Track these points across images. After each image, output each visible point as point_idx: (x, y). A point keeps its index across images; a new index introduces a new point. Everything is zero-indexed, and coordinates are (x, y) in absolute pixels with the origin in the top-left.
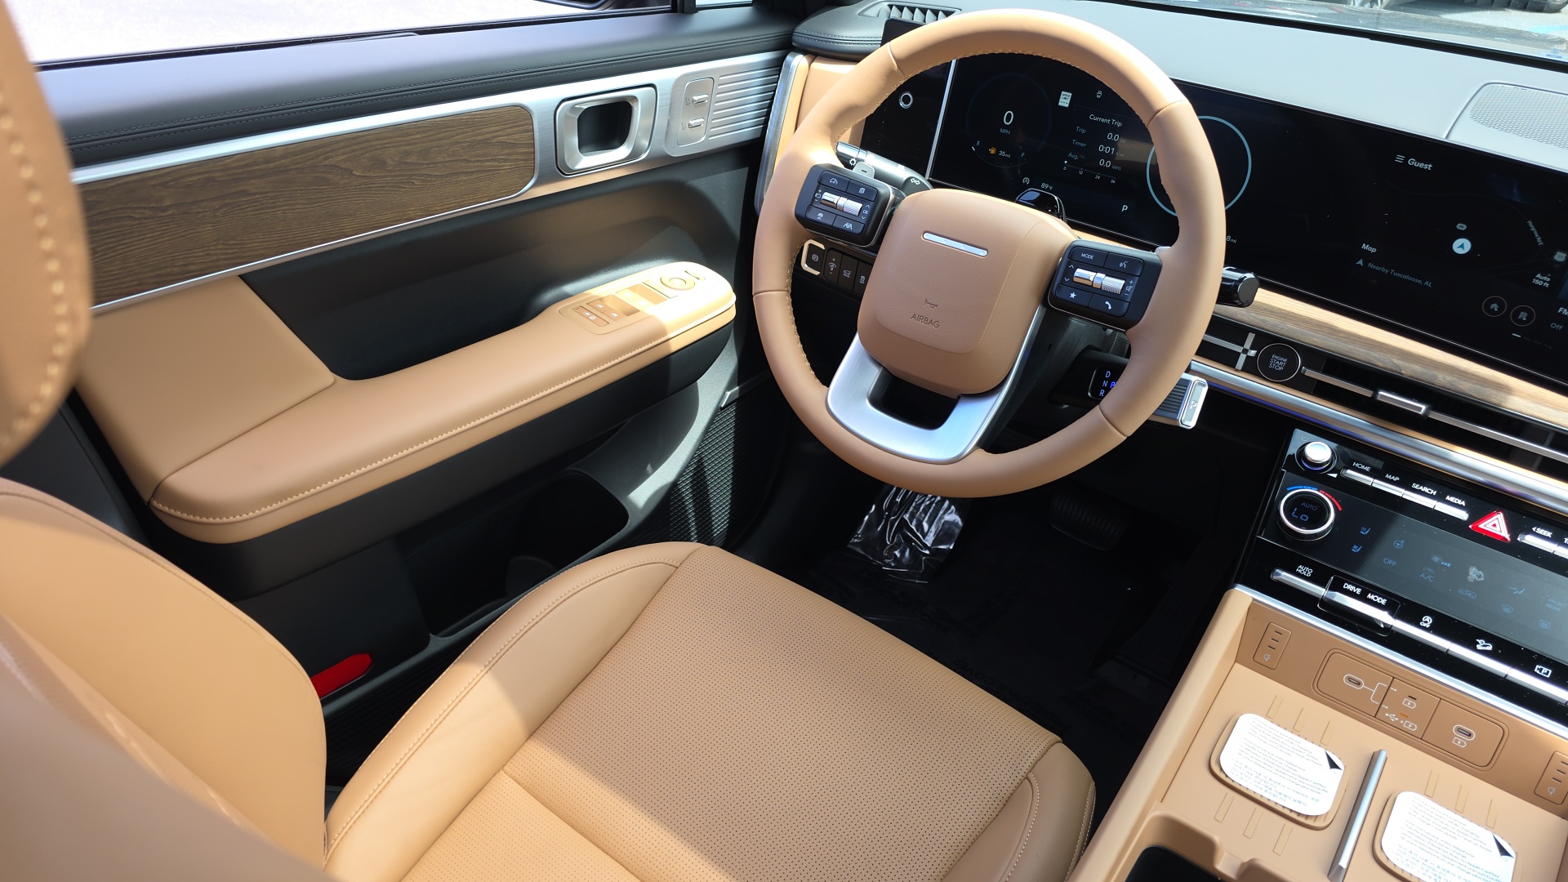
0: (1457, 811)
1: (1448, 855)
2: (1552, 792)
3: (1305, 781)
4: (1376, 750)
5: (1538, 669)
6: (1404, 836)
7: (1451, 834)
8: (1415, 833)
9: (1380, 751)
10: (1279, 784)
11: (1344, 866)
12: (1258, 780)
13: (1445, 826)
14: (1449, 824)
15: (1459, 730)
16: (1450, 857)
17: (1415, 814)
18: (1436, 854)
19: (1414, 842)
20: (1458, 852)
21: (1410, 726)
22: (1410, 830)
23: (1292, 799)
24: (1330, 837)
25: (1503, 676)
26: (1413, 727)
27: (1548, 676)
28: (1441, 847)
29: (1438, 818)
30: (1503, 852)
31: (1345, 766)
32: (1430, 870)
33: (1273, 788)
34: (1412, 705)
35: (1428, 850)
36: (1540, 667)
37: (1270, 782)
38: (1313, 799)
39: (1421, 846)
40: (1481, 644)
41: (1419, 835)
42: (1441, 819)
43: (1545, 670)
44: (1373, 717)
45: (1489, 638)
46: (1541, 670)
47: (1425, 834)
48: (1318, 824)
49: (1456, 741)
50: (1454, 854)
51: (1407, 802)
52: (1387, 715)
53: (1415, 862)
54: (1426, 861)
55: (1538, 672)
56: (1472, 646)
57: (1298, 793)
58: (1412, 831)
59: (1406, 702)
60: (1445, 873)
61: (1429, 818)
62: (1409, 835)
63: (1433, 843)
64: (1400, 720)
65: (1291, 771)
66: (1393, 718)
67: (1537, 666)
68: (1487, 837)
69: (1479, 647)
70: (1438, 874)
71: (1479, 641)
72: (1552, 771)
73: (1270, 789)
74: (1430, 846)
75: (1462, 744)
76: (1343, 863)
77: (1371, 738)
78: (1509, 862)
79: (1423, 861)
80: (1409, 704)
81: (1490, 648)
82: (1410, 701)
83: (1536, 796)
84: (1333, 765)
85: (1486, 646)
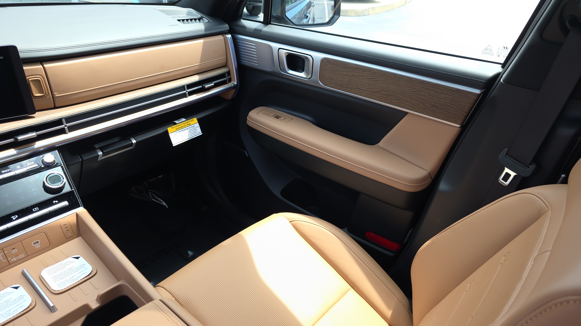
0: (58, 262)
1: (69, 273)
2: (69, 234)
3: (15, 301)
4: (21, 271)
5: (34, 210)
6: (55, 281)
7: (63, 268)
8: (56, 278)
9: (23, 271)
10: (10, 310)
11: (53, 305)
12: (4, 316)
13: (60, 268)
14: (60, 266)
15: (34, 244)
16: (70, 273)
17: (50, 274)
18: (66, 276)
19: (59, 280)
20: (70, 269)
21: (21, 256)
22: (54, 279)
23: (19, 308)
24: (40, 303)
25: (28, 220)
26: (22, 256)
27: (38, 209)
28: (65, 273)
29: (56, 268)
30: (77, 258)
31: (20, 284)
32: (70, 281)
33: (10, 313)
34: (15, 251)
35: (64, 277)
36: (34, 209)
37: (7, 312)
38: (24, 301)
39: (61, 279)
40: (14, 218)
41: (58, 277)
42: (57, 268)
43: (36, 209)
44: (10, 265)
45: (14, 214)
46: (35, 210)
47: (58, 275)
48: (33, 305)
49: (37, 247)
50: (69, 271)
51: (46, 274)
52: (12, 260)
53: (65, 283)
54: (66, 280)
55: (35, 211)
56: (12, 220)
57: (18, 305)
58: (55, 278)
59: (13, 252)
60: (73, 277)
61: (54, 271)
62: (55, 280)
63: (62, 274)
64: (17, 258)
65: (8, 303)
66: (15, 259)
67: (33, 210)
68: (70, 259)
69: (14, 219)
70: (72, 279)
71: (12, 217)
72: (65, 230)
73: (10, 314)
74: (63, 276)
75: (39, 246)
76: (51, 305)
77: (17, 270)
78: (81, 258)
79: (66, 281)
80: (14, 251)
81: (17, 216)
82: (14, 250)
83: (68, 239)
84: (16, 288)
85: (15, 217)
